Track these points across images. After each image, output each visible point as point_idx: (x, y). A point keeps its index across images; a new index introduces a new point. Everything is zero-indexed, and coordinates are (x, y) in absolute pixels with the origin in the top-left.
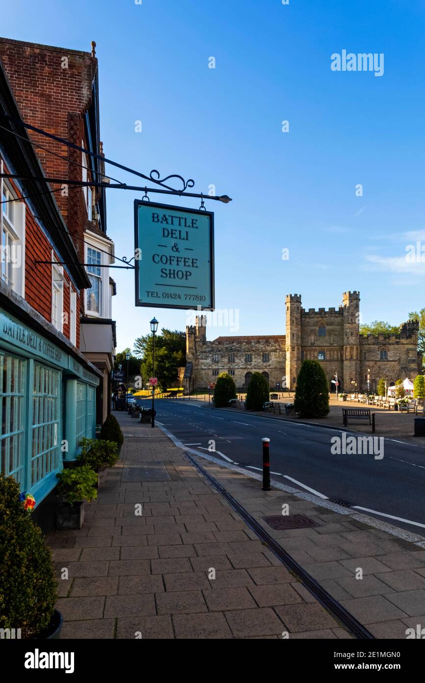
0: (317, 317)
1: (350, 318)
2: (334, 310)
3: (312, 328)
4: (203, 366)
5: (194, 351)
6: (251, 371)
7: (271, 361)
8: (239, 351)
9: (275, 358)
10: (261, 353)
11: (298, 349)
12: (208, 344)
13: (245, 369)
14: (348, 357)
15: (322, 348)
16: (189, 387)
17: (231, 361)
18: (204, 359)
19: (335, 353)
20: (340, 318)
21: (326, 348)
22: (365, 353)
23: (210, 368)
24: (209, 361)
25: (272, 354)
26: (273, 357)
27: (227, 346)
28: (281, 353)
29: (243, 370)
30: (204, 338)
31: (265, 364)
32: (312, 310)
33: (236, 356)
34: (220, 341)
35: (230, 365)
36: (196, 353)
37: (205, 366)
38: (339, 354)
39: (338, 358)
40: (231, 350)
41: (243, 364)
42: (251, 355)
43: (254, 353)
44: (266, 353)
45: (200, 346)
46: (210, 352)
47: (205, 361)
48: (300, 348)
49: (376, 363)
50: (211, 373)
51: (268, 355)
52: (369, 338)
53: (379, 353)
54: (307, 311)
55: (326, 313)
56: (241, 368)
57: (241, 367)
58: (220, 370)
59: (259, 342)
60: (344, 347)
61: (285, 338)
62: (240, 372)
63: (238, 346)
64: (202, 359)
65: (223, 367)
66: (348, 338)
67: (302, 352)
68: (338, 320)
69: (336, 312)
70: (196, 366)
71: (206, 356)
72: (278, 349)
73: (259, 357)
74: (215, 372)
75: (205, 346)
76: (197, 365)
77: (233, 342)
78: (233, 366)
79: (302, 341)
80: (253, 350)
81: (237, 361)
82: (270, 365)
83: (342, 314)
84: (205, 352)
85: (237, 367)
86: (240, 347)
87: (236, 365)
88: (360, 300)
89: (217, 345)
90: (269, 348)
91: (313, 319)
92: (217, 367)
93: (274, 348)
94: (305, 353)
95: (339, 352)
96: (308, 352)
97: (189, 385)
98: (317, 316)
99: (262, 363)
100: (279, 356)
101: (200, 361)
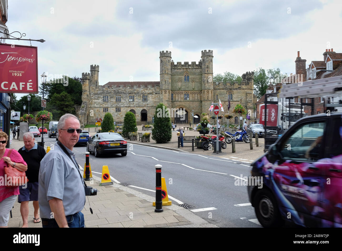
0: (183, 69)
1: (206, 70)
2: (195, 63)
3: (180, 76)
4: (96, 104)
5: (88, 94)
6: (133, 109)
7: (149, 101)
8: (124, 93)
9: (152, 99)
10: (141, 95)
11: (169, 92)
12: (100, 87)
13: (128, 107)
14: (206, 99)
15: (187, 91)
16: (85, 122)
17: (118, 100)
18: (97, 99)
19: (196, 95)
20: (200, 69)
21: (190, 92)
22: (217, 95)
23: (102, 106)
24: (100, 100)
25: (150, 96)
26: (150, 98)
27: (115, 89)
28: (156, 95)
29: (128, 108)
30: (97, 83)
31: (144, 103)
32: (179, 63)
33: (122, 97)
34: (110, 85)
35: (117, 104)
36: (90, 94)
37: (97, 105)
38: (199, 96)
39: (198, 99)
40: (118, 92)
41: (127, 103)
42: (133, 96)
43: (135, 95)
44: (145, 95)
45: (93, 89)
46: (101, 94)
47: (97, 101)
48: (171, 91)
49: (225, 103)
50: (102, 110)
51: (147, 96)
52: (220, 84)
53: (227, 95)
54: (176, 63)
55: (189, 65)
56: (126, 107)
57: (125, 105)
58: (109, 108)
59: (139, 87)
60: (203, 91)
61: (159, 84)
62: (125, 110)
63: (123, 89)
64: (95, 99)
65: (111, 105)
66: (205, 85)
67: (172, 94)
68: (198, 71)
69: (197, 65)
70: (89, 105)
71: (98, 97)
72: (154, 92)
73: (139, 98)
74: (106, 110)
75: (97, 89)
76: (91, 104)
77: (120, 86)
78: (120, 105)
79: (172, 87)
80: (135, 93)
81: (122, 101)
82: (148, 104)
83: (201, 67)
84: (97, 94)
85: (122, 106)
86: (125, 90)
87: (122, 104)
88: (213, 57)
89: (106, 88)
90: (147, 91)
91: (180, 70)
92: (107, 106)
93: (151, 91)
94: (174, 95)
95: (199, 95)
96: (177, 95)
97: (84, 119)
98: (183, 67)
99: (142, 103)
100: (155, 98)
101: (93, 100)
